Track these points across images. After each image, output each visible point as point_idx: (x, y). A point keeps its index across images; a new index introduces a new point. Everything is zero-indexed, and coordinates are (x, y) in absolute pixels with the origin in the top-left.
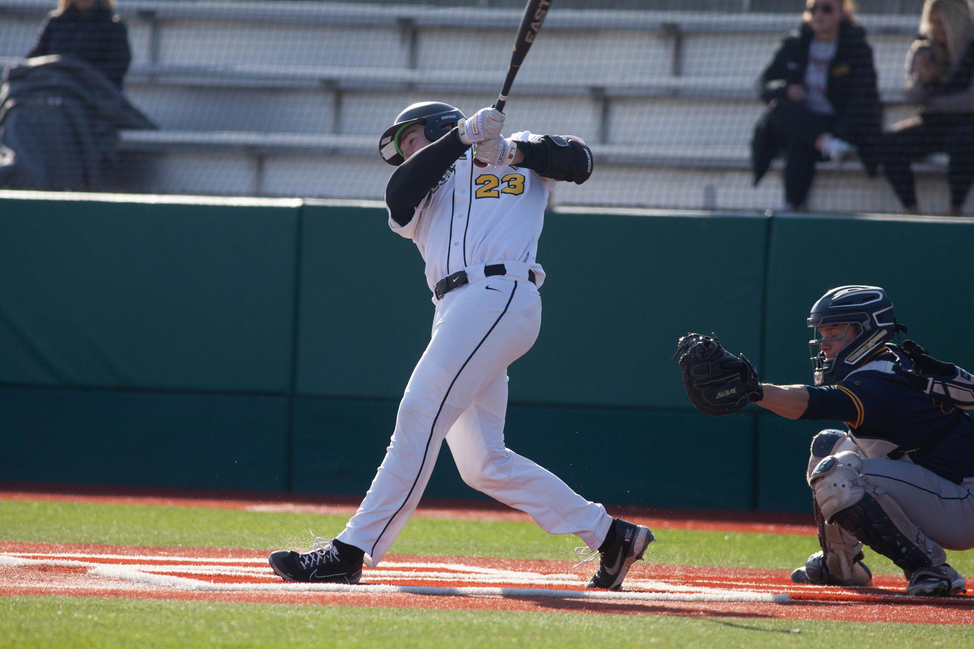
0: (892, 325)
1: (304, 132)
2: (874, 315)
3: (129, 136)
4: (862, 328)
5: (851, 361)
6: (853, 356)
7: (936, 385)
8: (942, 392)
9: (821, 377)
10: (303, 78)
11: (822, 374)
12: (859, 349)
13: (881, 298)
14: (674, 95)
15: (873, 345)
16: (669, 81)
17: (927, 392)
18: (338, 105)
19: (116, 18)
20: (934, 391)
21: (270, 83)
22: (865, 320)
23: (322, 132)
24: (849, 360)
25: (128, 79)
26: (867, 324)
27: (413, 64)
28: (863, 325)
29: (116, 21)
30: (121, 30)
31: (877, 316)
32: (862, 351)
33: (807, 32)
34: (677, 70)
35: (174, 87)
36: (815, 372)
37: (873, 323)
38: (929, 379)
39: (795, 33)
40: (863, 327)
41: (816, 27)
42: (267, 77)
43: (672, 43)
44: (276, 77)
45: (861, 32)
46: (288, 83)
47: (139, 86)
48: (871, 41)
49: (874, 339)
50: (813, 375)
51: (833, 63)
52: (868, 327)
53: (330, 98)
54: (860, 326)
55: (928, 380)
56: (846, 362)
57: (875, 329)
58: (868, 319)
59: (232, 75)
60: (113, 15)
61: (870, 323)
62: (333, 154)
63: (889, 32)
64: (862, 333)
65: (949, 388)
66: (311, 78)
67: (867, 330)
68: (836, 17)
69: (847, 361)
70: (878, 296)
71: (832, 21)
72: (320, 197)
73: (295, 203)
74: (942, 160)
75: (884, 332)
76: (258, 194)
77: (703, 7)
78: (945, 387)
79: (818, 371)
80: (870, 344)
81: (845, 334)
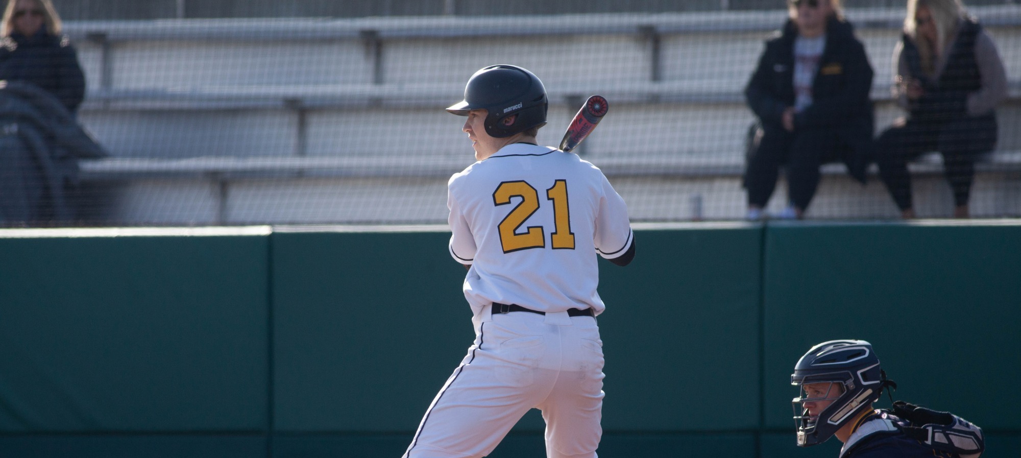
0: (878, 383)
1: (265, 155)
2: (859, 373)
3: (89, 166)
4: (845, 387)
5: (836, 420)
6: (838, 415)
7: (937, 435)
8: (944, 440)
9: (803, 437)
10: (266, 98)
11: (805, 434)
12: (843, 408)
13: (867, 355)
14: (654, 101)
15: (857, 404)
16: (648, 87)
17: (929, 442)
18: (302, 125)
19: (65, 42)
20: (936, 440)
21: (232, 105)
22: (848, 379)
23: (285, 155)
24: (832, 419)
25: (85, 105)
26: (850, 383)
27: (378, 79)
28: (846, 384)
29: (64, 46)
30: (69, 54)
31: (862, 374)
32: (845, 410)
33: (791, 30)
34: (656, 75)
35: (124, 112)
36: (799, 431)
37: (857, 381)
38: (927, 428)
39: (777, 34)
40: (847, 386)
41: (801, 22)
42: (229, 98)
43: (649, 46)
44: (238, 98)
45: (848, 27)
46: (251, 103)
47: (96, 112)
48: (860, 35)
49: (859, 397)
50: (796, 435)
51: (823, 60)
52: (852, 387)
53: (294, 119)
54: (843, 386)
55: (928, 430)
56: (829, 422)
57: (859, 388)
58: (851, 377)
59: (201, 98)
60: (61, 40)
61: (854, 381)
62: (299, 176)
63: (876, 26)
64: (845, 392)
65: (950, 436)
66: (276, 98)
67: (851, 389)
68: (822, 10)
69: (830, 420)
70: (864, 352)
71: (818, 14)
72: (292, 223)
73: (264, 231)
74: (935, 159)
75: (869, 392)
76: (223, 223)
77: (680, 8)
78: (947, 436)
79: (802, 431)
80: (854, 404)
81: (830, 392)
